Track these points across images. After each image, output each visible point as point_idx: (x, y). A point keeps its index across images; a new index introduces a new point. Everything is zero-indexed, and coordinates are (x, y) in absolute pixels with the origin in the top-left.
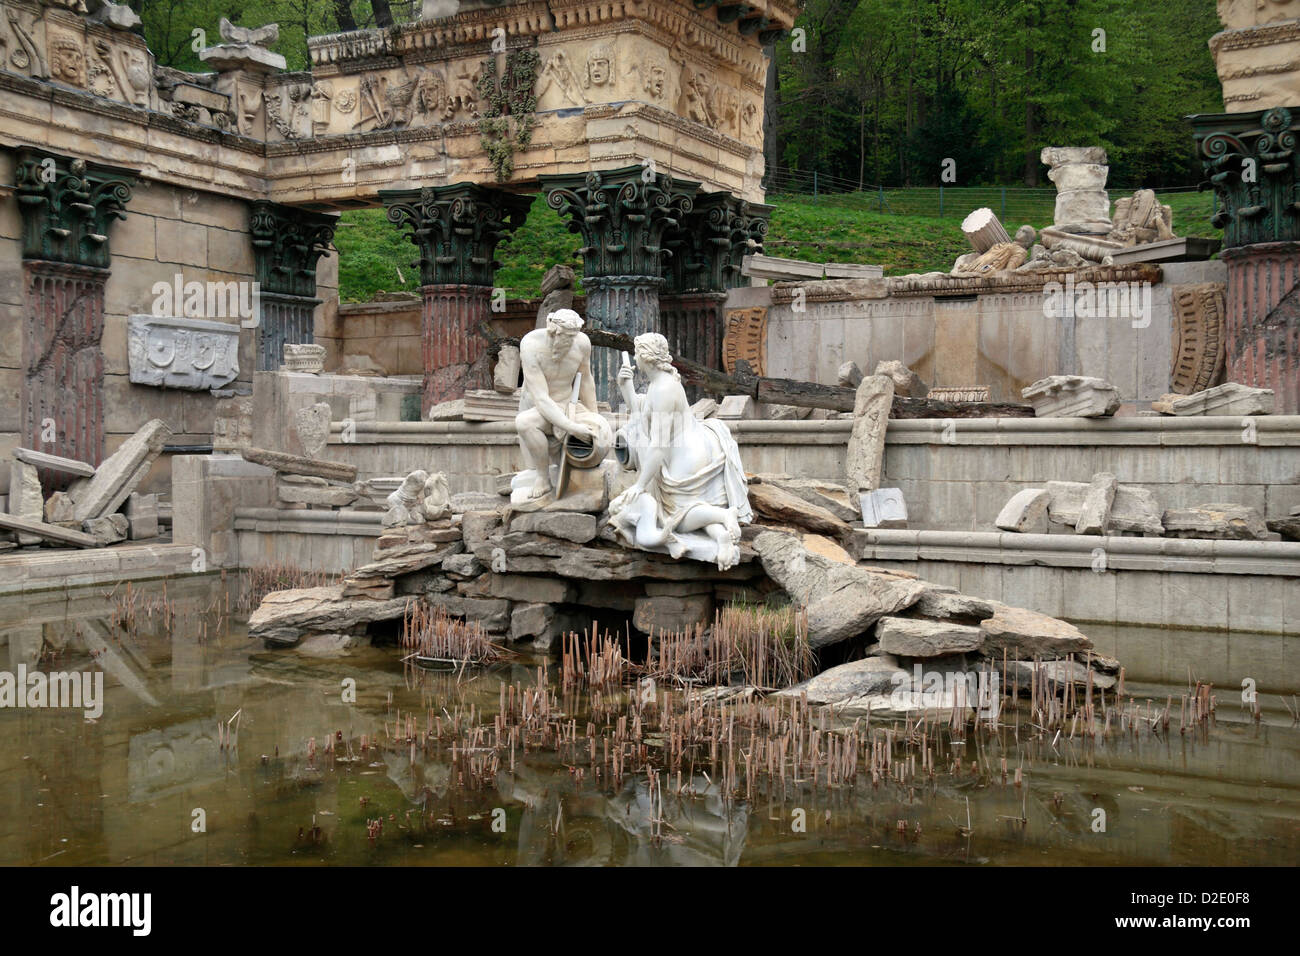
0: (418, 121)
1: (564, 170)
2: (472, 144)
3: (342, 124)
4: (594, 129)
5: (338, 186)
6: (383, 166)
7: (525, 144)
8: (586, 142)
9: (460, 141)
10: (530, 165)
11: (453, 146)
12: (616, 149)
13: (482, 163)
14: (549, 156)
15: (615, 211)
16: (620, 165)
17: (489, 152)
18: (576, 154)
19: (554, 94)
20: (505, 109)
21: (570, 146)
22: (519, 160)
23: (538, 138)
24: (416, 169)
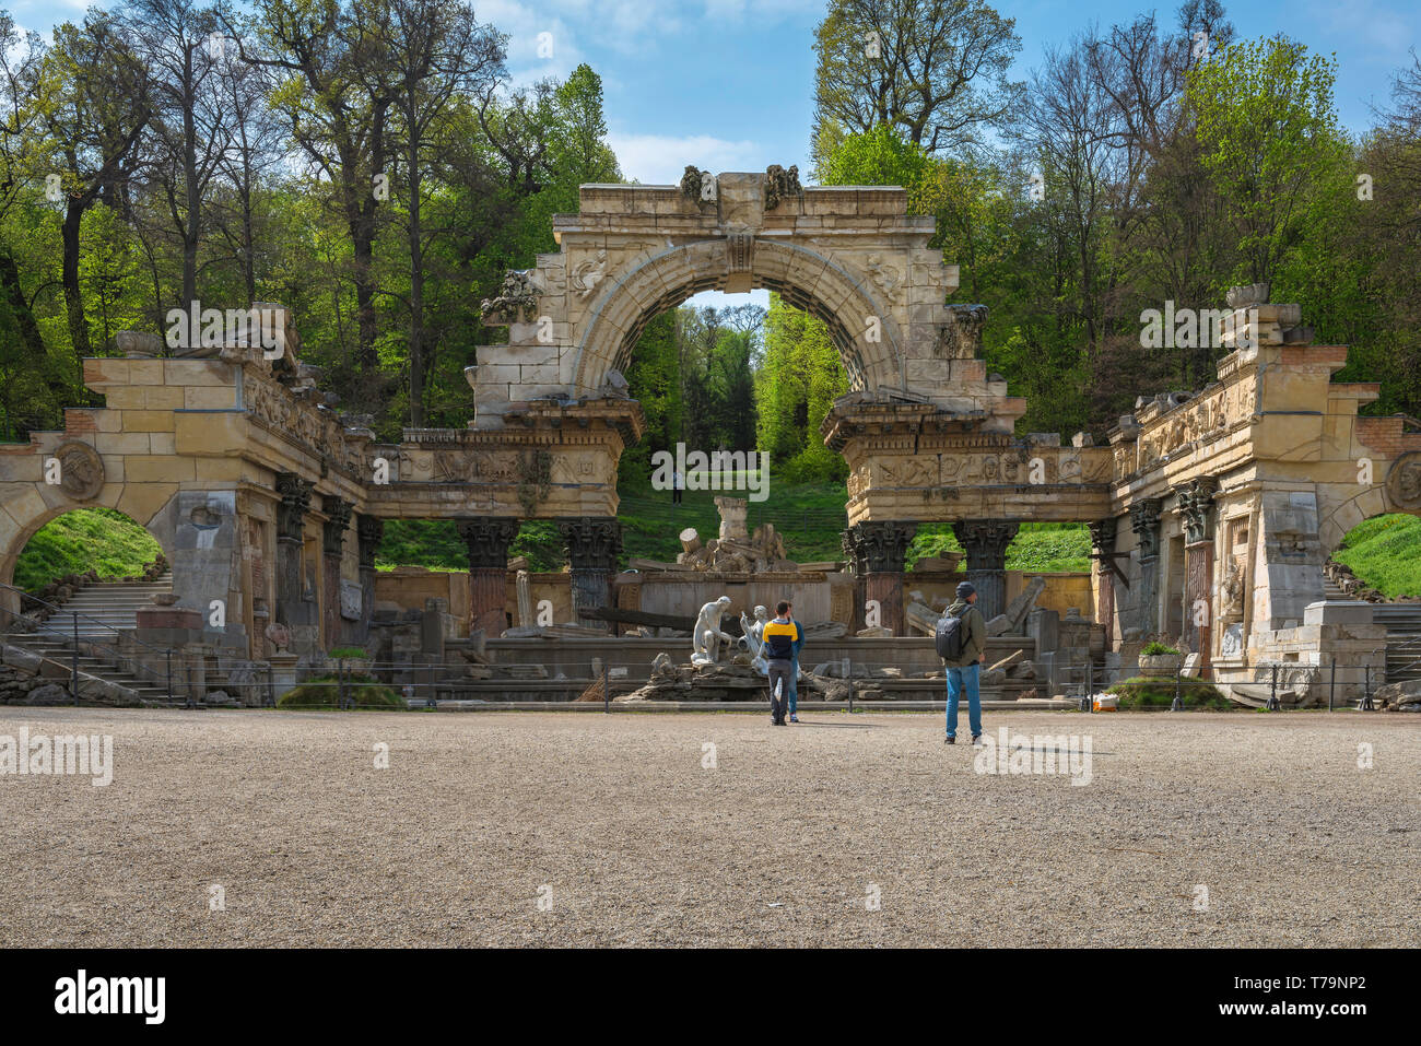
0: (473, 480)
1: (566, 515)
2: (511, 496)
3: (423, 475)
4: (584, 496)
5: (419, 510)
6: (453, 502)
7: (544, 499)
8: (579, 502)
9: (504, 494)
10: (547, 510)
11: (498, 496)
12: (596, 506)
13: (518, 507)
14: (558, 506)
15: (595, 537)
16: (598, 515)
17: (523, 502)
18: (573, 507)
19: (559, 476)
20: (533, 480)
21: (569, 502)
22: (540, 507)
23: (552, 496)
24: (473, 506)
